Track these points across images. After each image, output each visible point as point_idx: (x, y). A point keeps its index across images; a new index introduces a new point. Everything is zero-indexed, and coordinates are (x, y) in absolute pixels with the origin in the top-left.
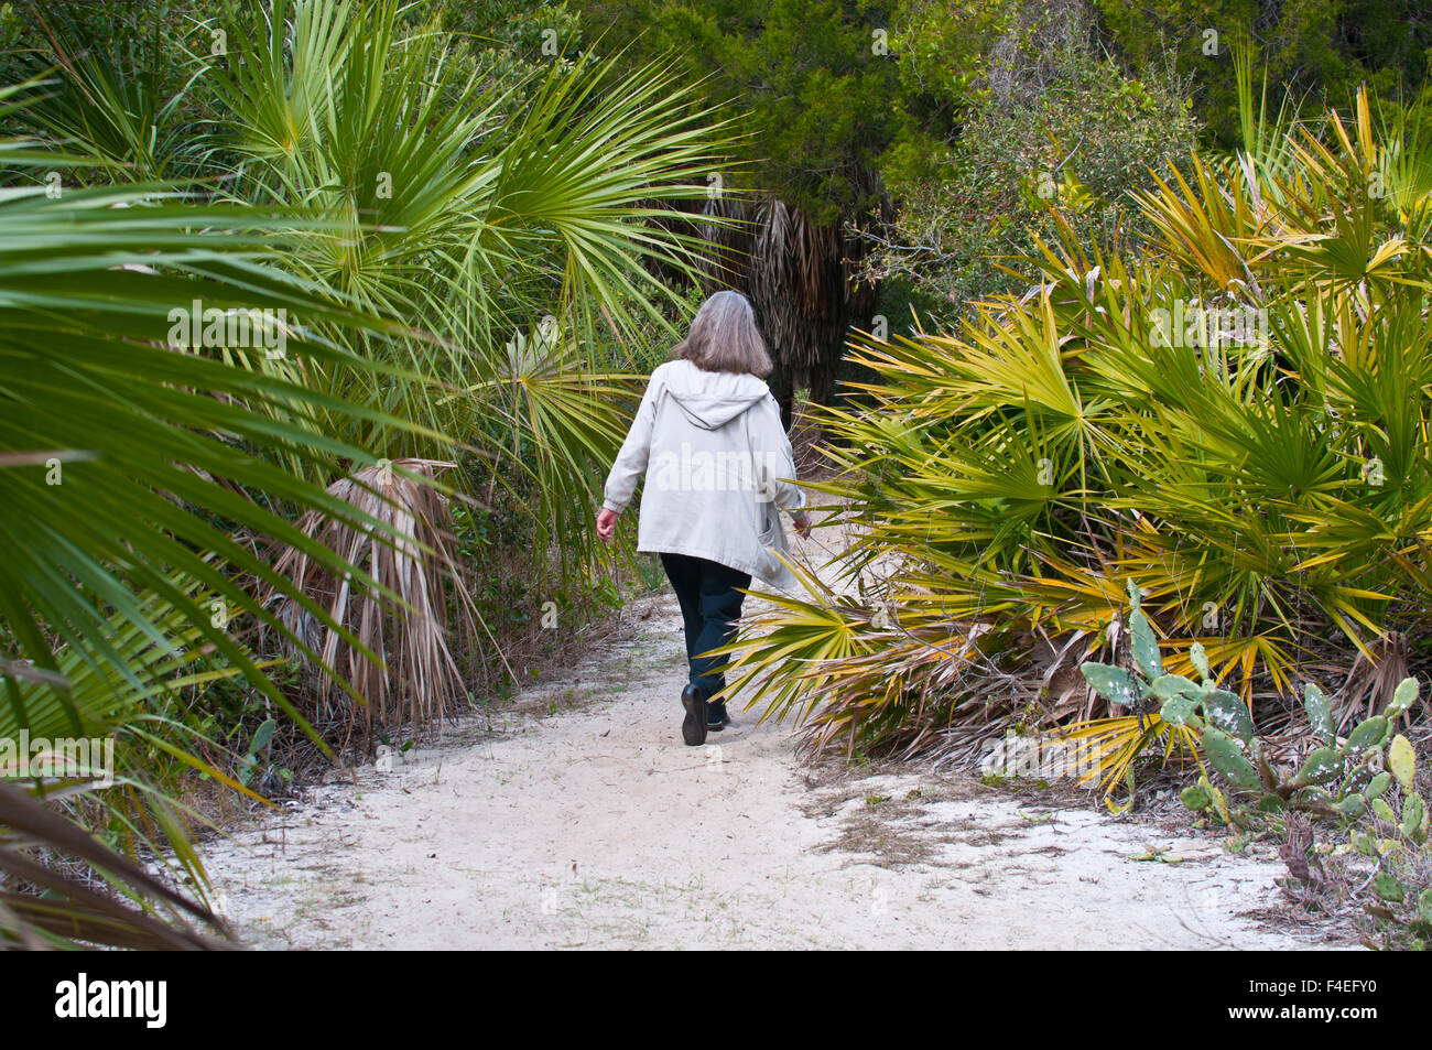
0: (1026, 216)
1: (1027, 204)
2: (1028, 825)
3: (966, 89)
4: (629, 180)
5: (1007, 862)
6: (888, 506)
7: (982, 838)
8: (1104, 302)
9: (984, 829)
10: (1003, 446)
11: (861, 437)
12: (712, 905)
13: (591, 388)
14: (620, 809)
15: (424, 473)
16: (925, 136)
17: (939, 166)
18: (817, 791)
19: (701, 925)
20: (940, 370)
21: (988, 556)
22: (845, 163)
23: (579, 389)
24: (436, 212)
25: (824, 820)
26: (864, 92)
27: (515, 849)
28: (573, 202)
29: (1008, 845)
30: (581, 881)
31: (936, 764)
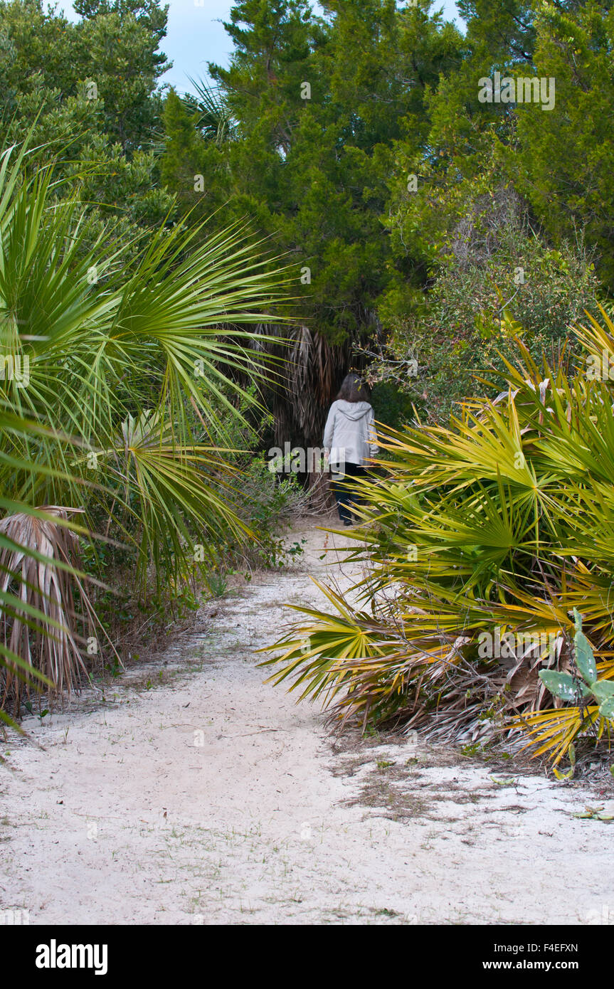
0: (478, 341)
1: (480, 333)
2: (497, 787)
3: (436, 254)
4: (212, 309)
5: (484, 817)
6: (395, 549)
7: (464, 797)
8: (553, 406)
9: (465, 790)
10: (481, 507)
11: (377, 498)
12: (267, 850)
13: (181, 456)
14: (197, 766)
15: (61, 516)
16: (407, 286)
17: (417, 306)
18: (341, 755)
19: (261, 865)
20: (433, 451)
21: (468, 588)
22: (352, 302)
23: (171, 456)
24: (73, 329)
25: (347, 779)
26: (366, 255)
27: (121, 798)
28: (171, 324)
29: (484, 804)
30: (170, 827)
31: (427, 737)
